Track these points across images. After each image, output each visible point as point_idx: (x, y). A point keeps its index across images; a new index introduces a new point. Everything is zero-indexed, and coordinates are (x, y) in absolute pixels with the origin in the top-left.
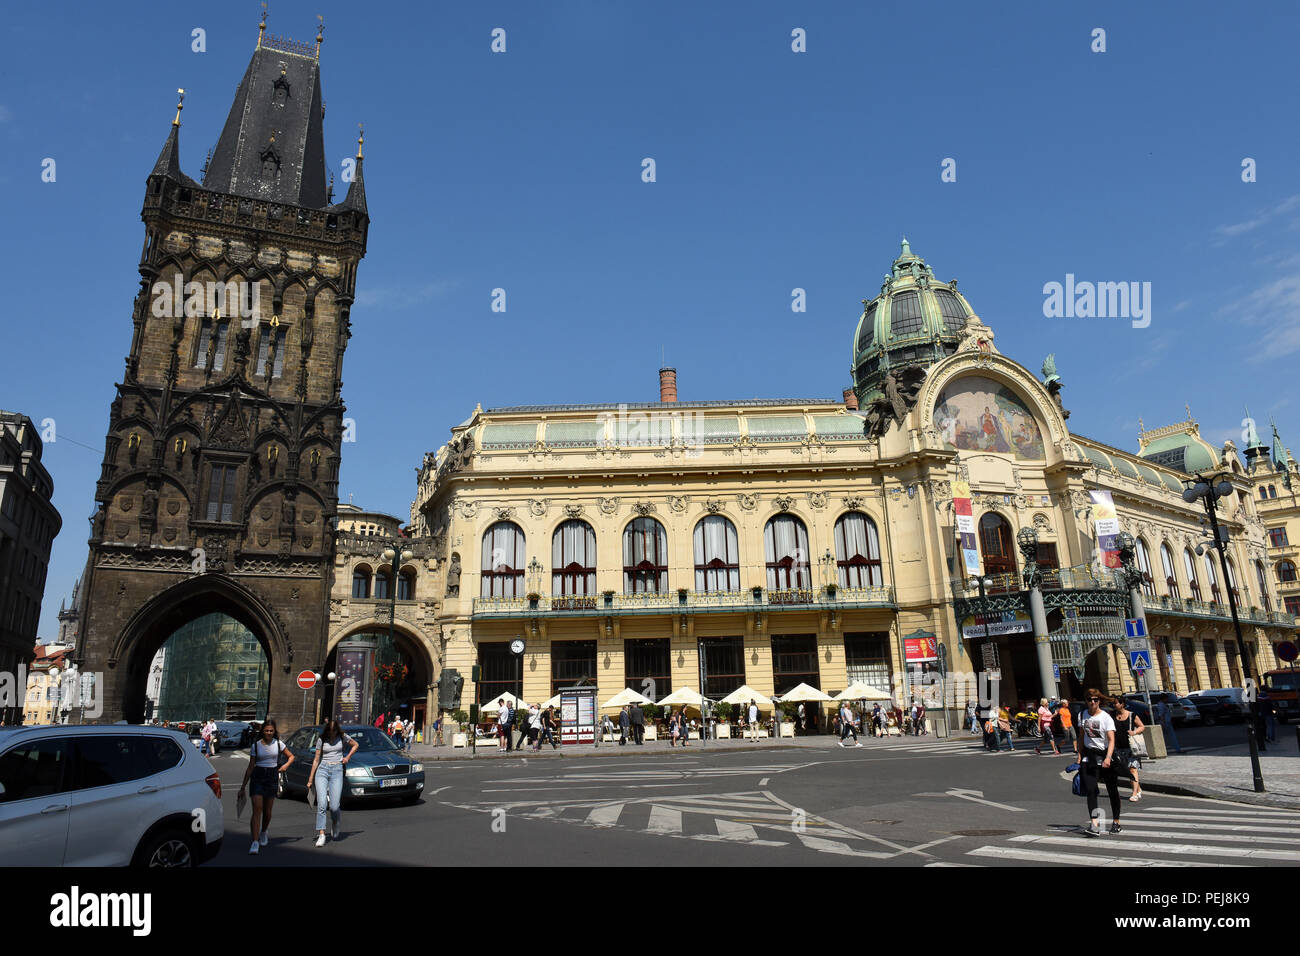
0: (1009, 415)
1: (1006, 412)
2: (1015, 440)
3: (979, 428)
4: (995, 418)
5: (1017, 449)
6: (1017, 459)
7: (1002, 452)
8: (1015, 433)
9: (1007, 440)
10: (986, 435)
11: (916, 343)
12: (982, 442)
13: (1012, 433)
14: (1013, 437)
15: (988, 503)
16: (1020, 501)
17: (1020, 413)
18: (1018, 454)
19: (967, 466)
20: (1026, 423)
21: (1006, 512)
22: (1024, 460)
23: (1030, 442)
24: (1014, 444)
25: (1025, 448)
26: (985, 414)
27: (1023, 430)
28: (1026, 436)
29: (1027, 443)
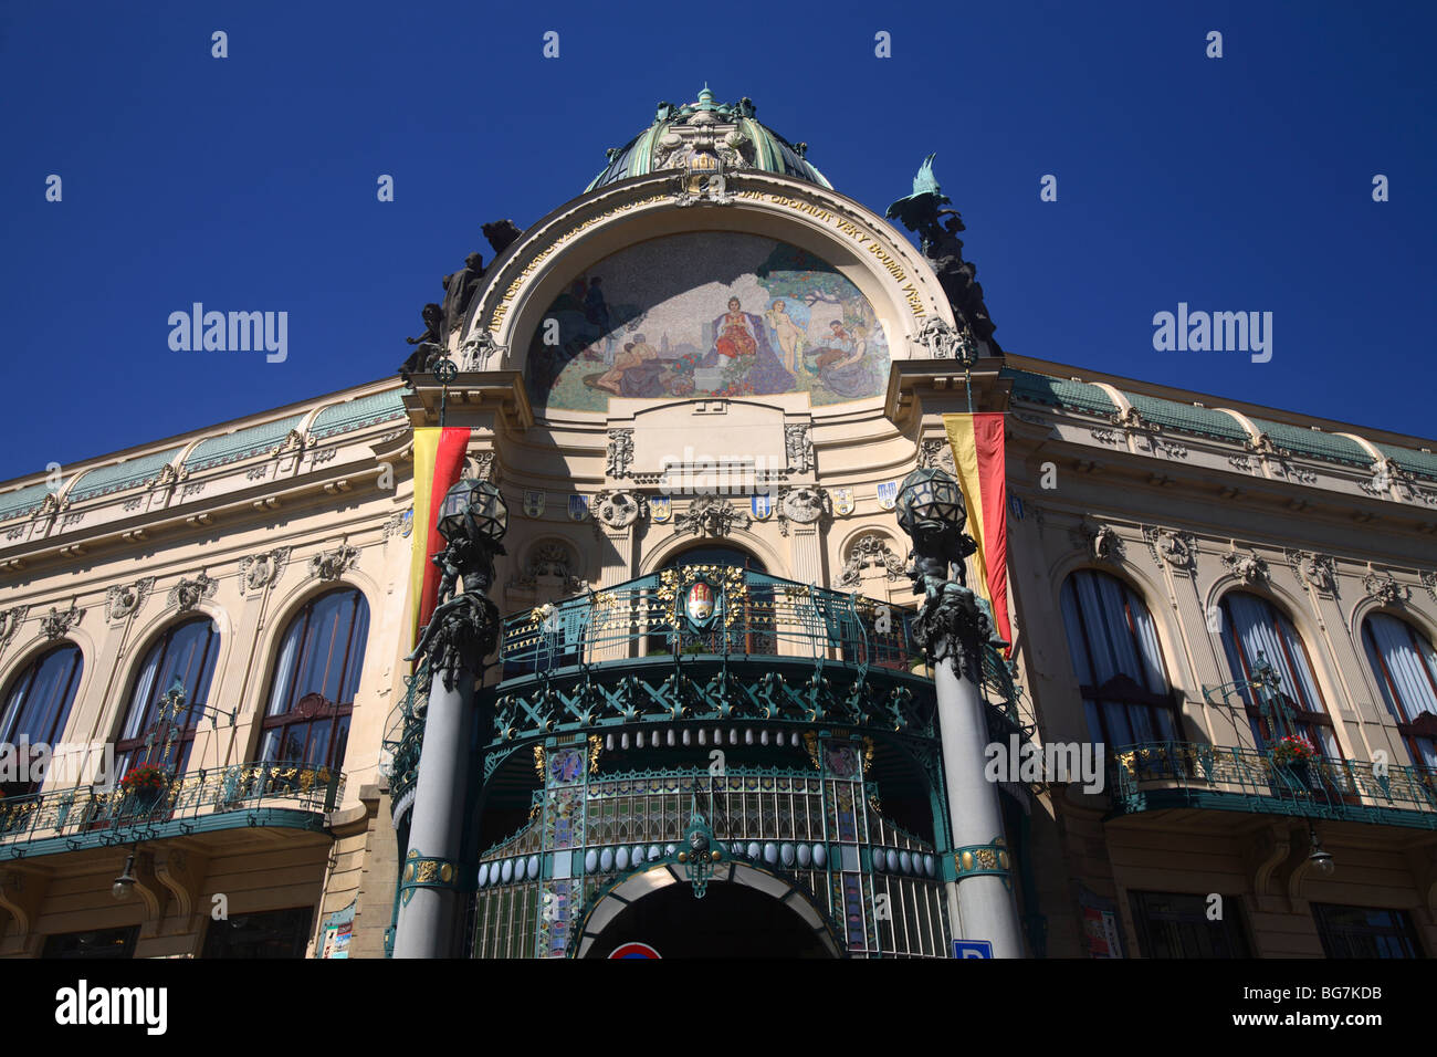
0: (797, 309)
1: (789, 302)
2: (812, 361)
3: (704, 347)
4: (756, 321)
6: (814, 403)
7: (770, 392)
8: (815, 345)
9: (787, 363)
10: (723, 360)
12: (707, 379)
13: (807, 344)
14: (805, 354)
15: (692, 519)
16: (799, 502)
17: (833, 298)
18: (820, 392)
19: (631, 431)
20: (847, 317)
21: (755, 538)
22: (836, 403)
23: (855, 359)
24: (811, 370)
25: (844, 374)
26: (727, 315)
27: (840, 334)
28: (846, 347)
29: (846, 361)
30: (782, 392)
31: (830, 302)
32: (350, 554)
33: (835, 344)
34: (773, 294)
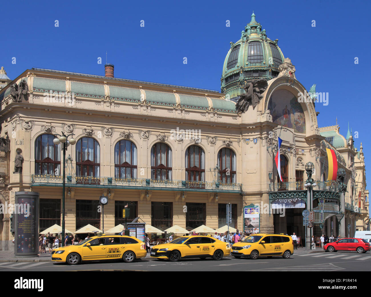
0: (294, 111)
2: (295, 122)
3: (282, 115)
4: (289, 111)
5: (295, 127)
6: (295, 132)
7: (289, 128)
8: (296, 119)
9: (292, 122)
11: (260, 69)
12: (283, 122)
13: (294, 119)
15: (282, 150)
16: (294, 151)
17: (299, 110)
18: (295, 129)
19: (276, 131)
20: (300, 116)
21: (288, 155)
22: (297, 132)
23: (300, 124)
24: (295, 124)
25: (299, 127)
26: (285, 109)
27: (299, 119)
28: (299, 122)
29: (299, 125)
30: (291, 128)
31: (298, 111)
32: (231, 142)
33: (298, 120)
34: (291, 106)
